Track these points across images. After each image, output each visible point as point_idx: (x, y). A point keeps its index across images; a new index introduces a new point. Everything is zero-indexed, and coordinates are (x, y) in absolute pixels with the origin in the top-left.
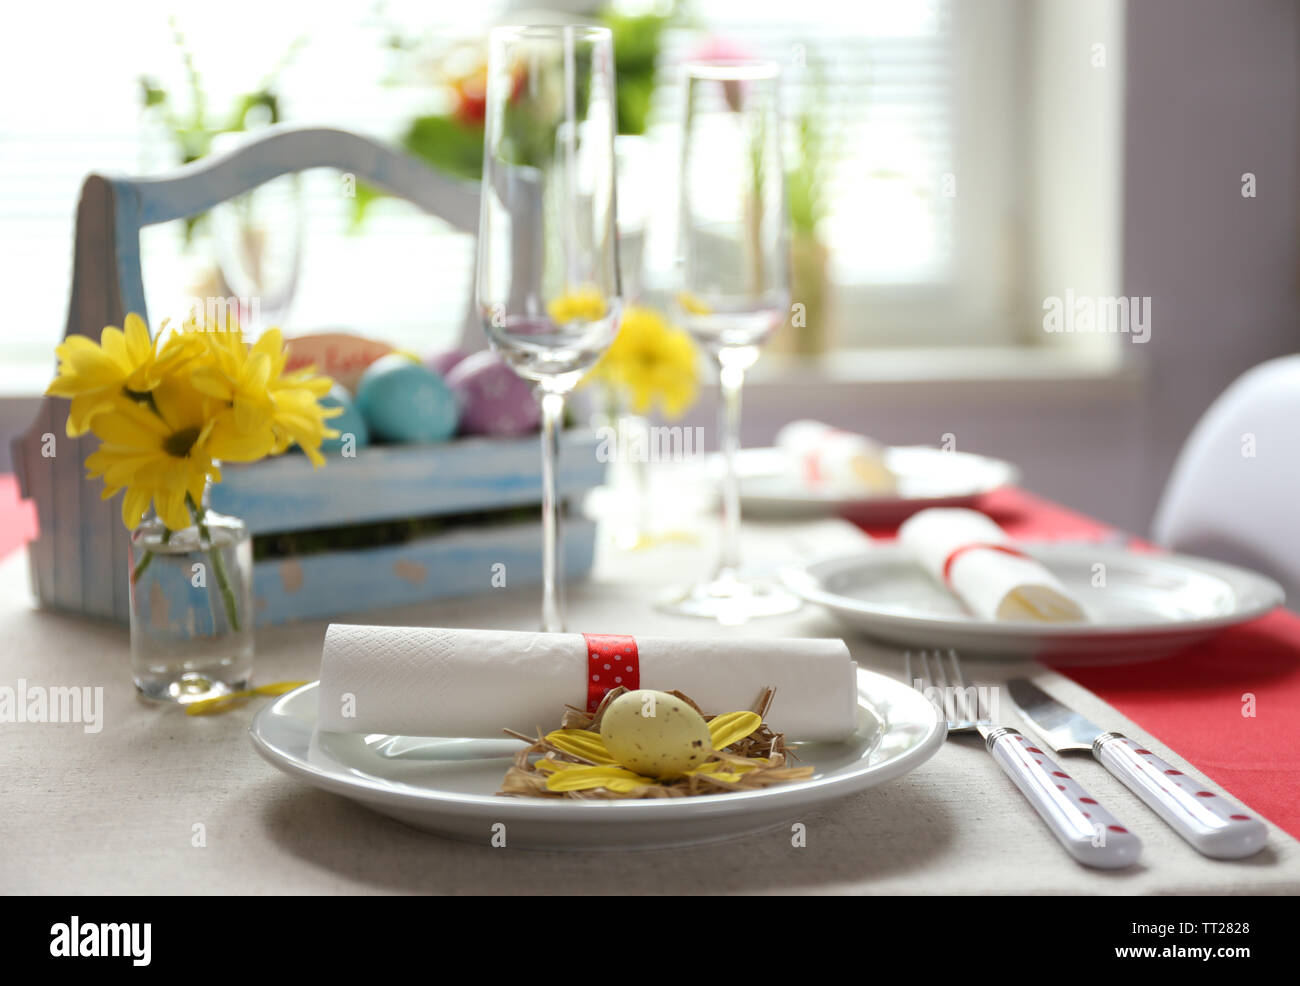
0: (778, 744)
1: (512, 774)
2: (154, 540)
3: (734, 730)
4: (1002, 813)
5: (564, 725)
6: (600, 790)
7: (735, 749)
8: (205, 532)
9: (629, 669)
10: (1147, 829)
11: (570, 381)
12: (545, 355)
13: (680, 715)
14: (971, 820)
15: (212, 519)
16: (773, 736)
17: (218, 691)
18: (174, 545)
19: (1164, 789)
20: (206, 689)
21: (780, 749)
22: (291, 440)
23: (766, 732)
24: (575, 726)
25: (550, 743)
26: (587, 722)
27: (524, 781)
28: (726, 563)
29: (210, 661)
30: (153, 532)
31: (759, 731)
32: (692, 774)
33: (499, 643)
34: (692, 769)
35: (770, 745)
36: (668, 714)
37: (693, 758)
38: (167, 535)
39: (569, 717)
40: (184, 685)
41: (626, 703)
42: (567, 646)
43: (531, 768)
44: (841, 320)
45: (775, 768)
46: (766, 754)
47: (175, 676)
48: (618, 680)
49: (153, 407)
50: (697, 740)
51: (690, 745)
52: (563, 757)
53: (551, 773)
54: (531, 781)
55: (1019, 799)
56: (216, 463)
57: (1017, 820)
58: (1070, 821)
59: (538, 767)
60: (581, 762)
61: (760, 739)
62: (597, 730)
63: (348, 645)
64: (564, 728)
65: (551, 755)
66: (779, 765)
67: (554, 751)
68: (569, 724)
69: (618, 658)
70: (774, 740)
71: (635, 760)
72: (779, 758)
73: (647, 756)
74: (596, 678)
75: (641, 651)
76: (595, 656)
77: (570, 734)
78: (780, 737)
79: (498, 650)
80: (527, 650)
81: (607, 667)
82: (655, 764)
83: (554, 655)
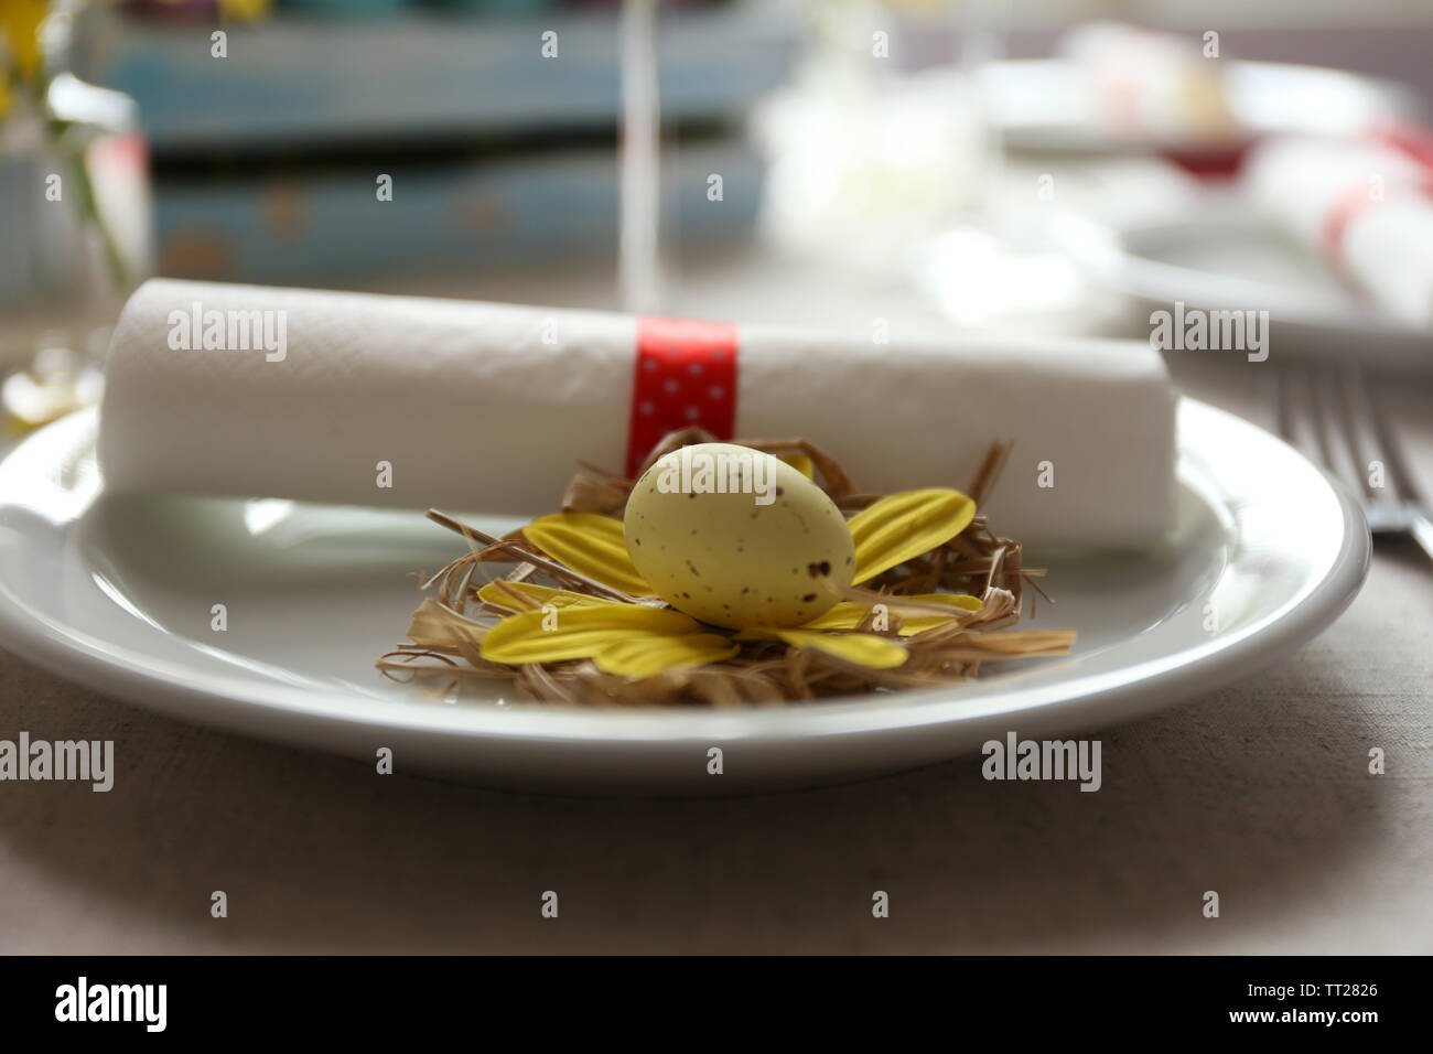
0: (1006, 563)
1: (426, 612)
3: (913, 530)
5: (567, 503)
6: (588, 669)
9: (716, 392)
16: (996, 546)
21: (1010, 578)
23: (983, 537)
24: (589, 506)
26: (610, 500)
31: (968, 534)
32: (798, 639)
34: (799, 626)
35: (989, 565)
37: (809, 598)
39: (580, 488)
42: (597, 343)
45: (992, 623)
46: (980, 592)
48: (692, 413)
50: (818, 560)
51: (804, 572)
52: (550, 575)
60: (585, 588)
61: (968, 550)
62: (621, 518)
64: (567, 511)
65: (524, 570)
66: (1004, 617)
67: (533, 561)
68: (577, 501)
69: (696, 369)
70: (998, 554)
71: (686, 595)
72: (1004, 598)
73: (709, 589)
74: (648, 408)
75: (744, 360)
76: (650, 365)
77: (572, 522)
78: (1011, 547)
79: (456, 348)
80: (517, 347)
81: (671, 387)
82: (726, 607)
83: (572, 359)
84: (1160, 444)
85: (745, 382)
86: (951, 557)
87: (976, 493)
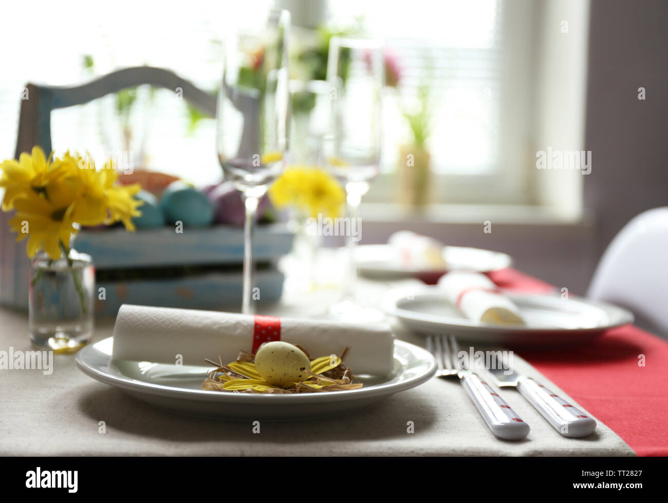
0: (348, 373)
1: (207, 382)
2: (43, 265)
4: (463, 413)
5: (238, 359)
6: (250, 390)
7: (325, 374)
8: (70, 262)
9: (275, 333)
10: (536, 423)
11: (261, 191)
12: (248, 177)
13: (295, 354)
14: (447, 416)
15: (74, 255)
16: (346, 369)
17: (72, 344)
18: (54, 267)
19: (547, 403)
20: (67, 341)
21: (349, 375)
22: (117, 217)
23: (342, 367)
24: (244, 360)
25: (229, 367)
26: (250, 359)
27: (212, 385)
28: (349, 295)
29: (70, 327)
30: (43, 260)
31: (339, 366)
32: (298, 385)
33: (209, 318)
34: (298, 381)
35: (344, 373)
36: (289, 353)
37: (300, 376)
38: (50, 262)
39: (241, 356)
40: (57, 340)
41: (268, 347)
42: (243, 321)
43: (217, 380)
44: (437, 190)
45: (344, 384)
46: (341, 378)
47: (52, 335)
48: (269, 338)
49: (47, 196)
50: (302, 367)
51: (299, 370)
52: (236, 375)
53: (226, 381)
54: (216, 386)
55: (473, 408)
56: (76, 226)
57: (470, 417)
58: (495, 417)
59: (220, 379)
60: (244, 378)
61: (339, 370)
62: (253, 363)
63: (130, 315)
64: (238, 361)
65: (229, 374)
66: (346, 383)
67: (231, 372)
68: (241, 359)
69: (270, 328)
70: (346, 371)
71: (271, 377)
72: (347, 379)
73: (276, 374)
74: (258, 337)
75: (282, 325)
76: (258, 327)
77: (240, 364)
78: (349, 370)
79: (208, 321)
80: (223, 322)
81: (264, 332)
82: (281, 379)
83: (237, 325)
84: (389, 349)
85: (282, 331)
86: (335, 373)
87: (342, 358)
